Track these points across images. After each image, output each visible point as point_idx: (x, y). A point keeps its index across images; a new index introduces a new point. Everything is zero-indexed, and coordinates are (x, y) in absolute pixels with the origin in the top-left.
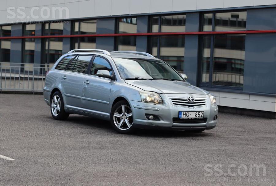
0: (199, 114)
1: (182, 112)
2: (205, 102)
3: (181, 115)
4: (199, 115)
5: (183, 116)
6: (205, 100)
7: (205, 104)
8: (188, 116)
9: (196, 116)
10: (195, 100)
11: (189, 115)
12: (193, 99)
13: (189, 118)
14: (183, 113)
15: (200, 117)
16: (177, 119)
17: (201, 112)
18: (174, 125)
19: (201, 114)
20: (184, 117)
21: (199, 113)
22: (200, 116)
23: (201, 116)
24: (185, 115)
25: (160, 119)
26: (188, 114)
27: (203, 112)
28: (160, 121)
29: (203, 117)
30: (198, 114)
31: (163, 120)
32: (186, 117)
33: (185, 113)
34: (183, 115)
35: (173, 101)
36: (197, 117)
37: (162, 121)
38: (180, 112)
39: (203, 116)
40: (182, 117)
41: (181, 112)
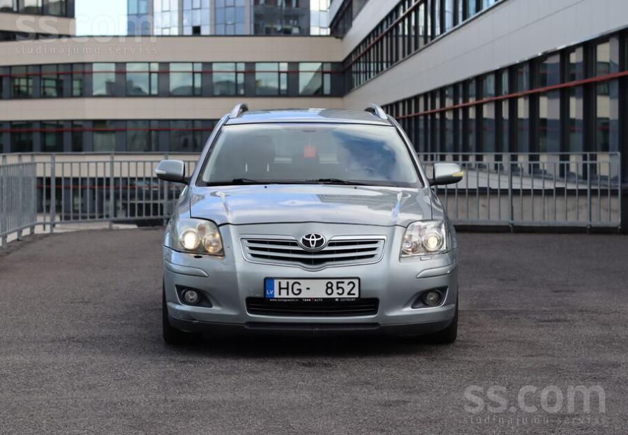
0: (340, 285)
1: (276, 282)
2: (374, 249)
3: (273, 289)
4: (340, 291)
5: (280, 294)
6: (375, 242)
7: (372, 256)
8: (297, 292)
9: (329, 291)
10: (331, 244)
11: (300, 290)
12: (322, 240)
13: (301, 299)
14: (280, 283)
15: (345, 295)
16: (261, 303)
17: (347, 281)
18: (252, 320)
19: (347, 288)
20: (284, 294)
21: (338, 283)
22: (346, 292)
23: (349, 294)
24: (287, 288)
25: (212, 302)
26: (296, 286)
27: (356, 282)
28: (211, 307)
29: (357, 296)
30: (338, 288)
31: (218, 304)
32: (291, 295)
33: (288, 283)
34: (280, 288)
35: (251, 248)
36: (335, 295)
37: (216, 309)
38: (268, 281)
39: (356, 291)
40: (276, 295)
41: (272, 279)
